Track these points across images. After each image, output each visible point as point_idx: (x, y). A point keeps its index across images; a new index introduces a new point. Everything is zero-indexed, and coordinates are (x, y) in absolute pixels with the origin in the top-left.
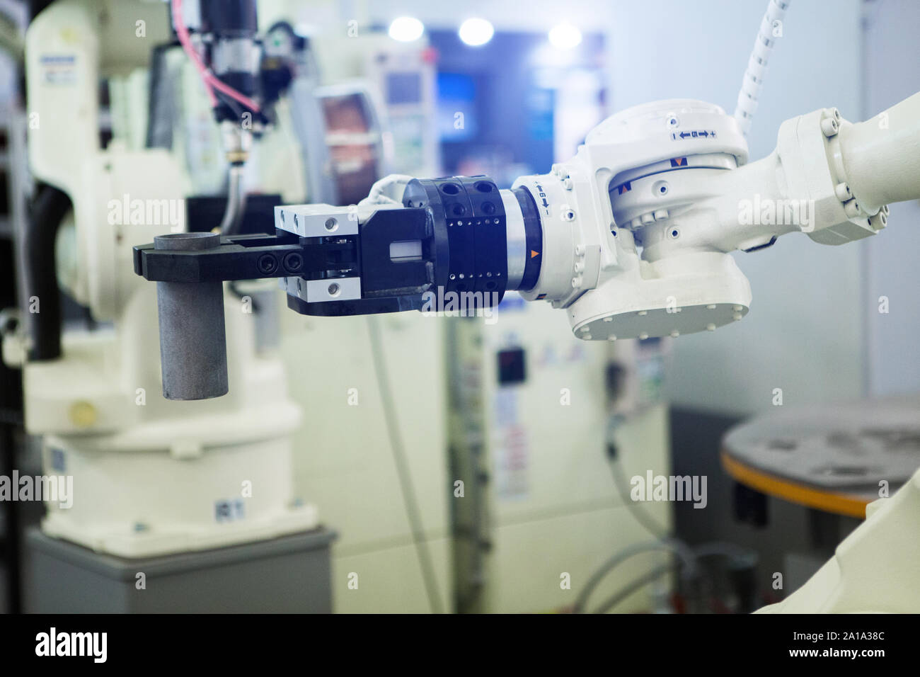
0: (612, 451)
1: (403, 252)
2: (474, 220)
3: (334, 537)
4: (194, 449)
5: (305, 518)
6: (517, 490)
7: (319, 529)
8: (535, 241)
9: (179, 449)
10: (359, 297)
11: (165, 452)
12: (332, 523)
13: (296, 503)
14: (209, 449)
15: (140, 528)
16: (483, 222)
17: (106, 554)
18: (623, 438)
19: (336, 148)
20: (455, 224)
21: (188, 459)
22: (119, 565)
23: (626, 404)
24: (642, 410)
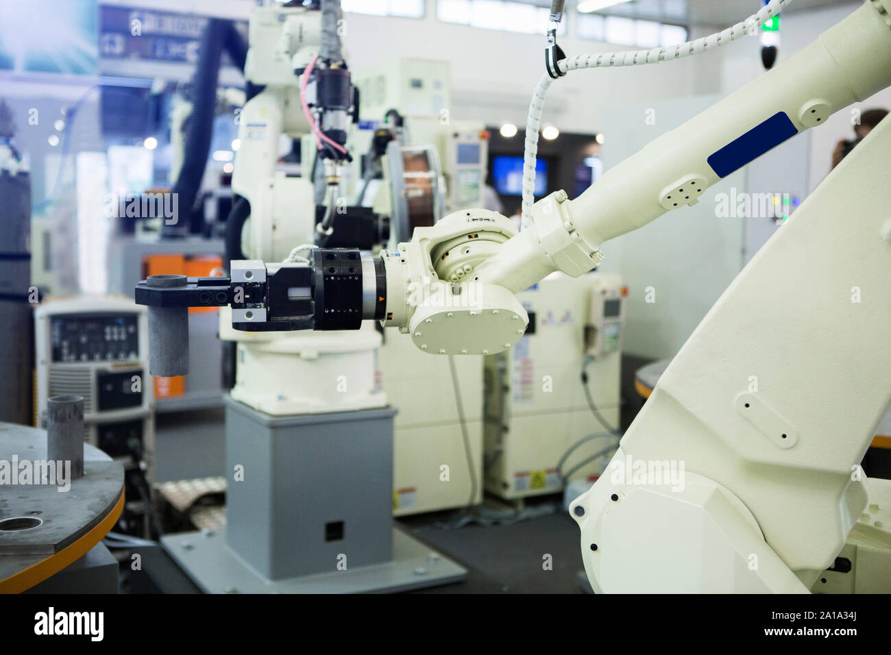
0: (585, 378)
1: (299, 293)
2: (342, 276)
3: (396, 412)
4: (314, 354)
5: (379, 400)
6: (525, 397)
7: (388, 407)
8: (382, 291)
9: (304, 354)
10: (265, 321)
11: (297, 355)
12: (396, 404)
13: (373, 392)
14: (322, 355)
15: (281, 398)
16: (348, 278)
17: (260, 411)
18: (591, 371)
19: (409, 180)
20: (330, 278)
21: (310, 360)
22: (266, 418)
23: (594, 351)
24: (604, 354)
